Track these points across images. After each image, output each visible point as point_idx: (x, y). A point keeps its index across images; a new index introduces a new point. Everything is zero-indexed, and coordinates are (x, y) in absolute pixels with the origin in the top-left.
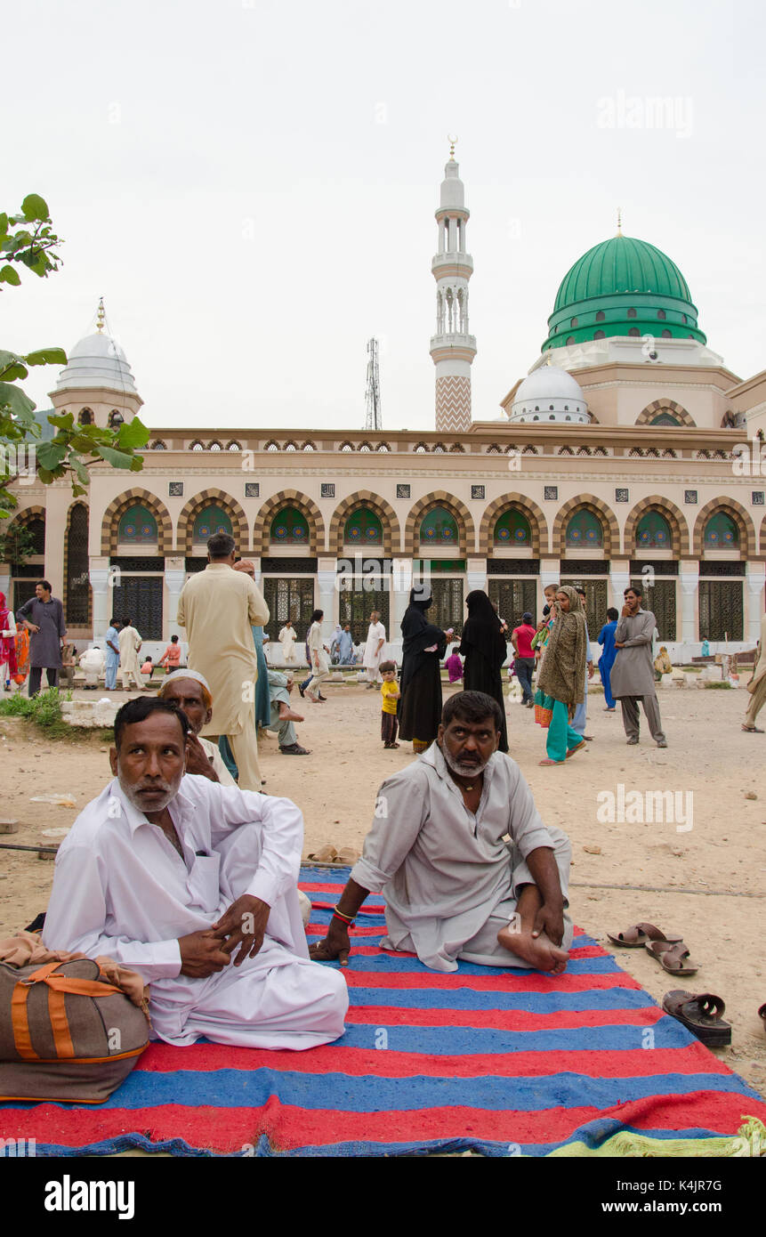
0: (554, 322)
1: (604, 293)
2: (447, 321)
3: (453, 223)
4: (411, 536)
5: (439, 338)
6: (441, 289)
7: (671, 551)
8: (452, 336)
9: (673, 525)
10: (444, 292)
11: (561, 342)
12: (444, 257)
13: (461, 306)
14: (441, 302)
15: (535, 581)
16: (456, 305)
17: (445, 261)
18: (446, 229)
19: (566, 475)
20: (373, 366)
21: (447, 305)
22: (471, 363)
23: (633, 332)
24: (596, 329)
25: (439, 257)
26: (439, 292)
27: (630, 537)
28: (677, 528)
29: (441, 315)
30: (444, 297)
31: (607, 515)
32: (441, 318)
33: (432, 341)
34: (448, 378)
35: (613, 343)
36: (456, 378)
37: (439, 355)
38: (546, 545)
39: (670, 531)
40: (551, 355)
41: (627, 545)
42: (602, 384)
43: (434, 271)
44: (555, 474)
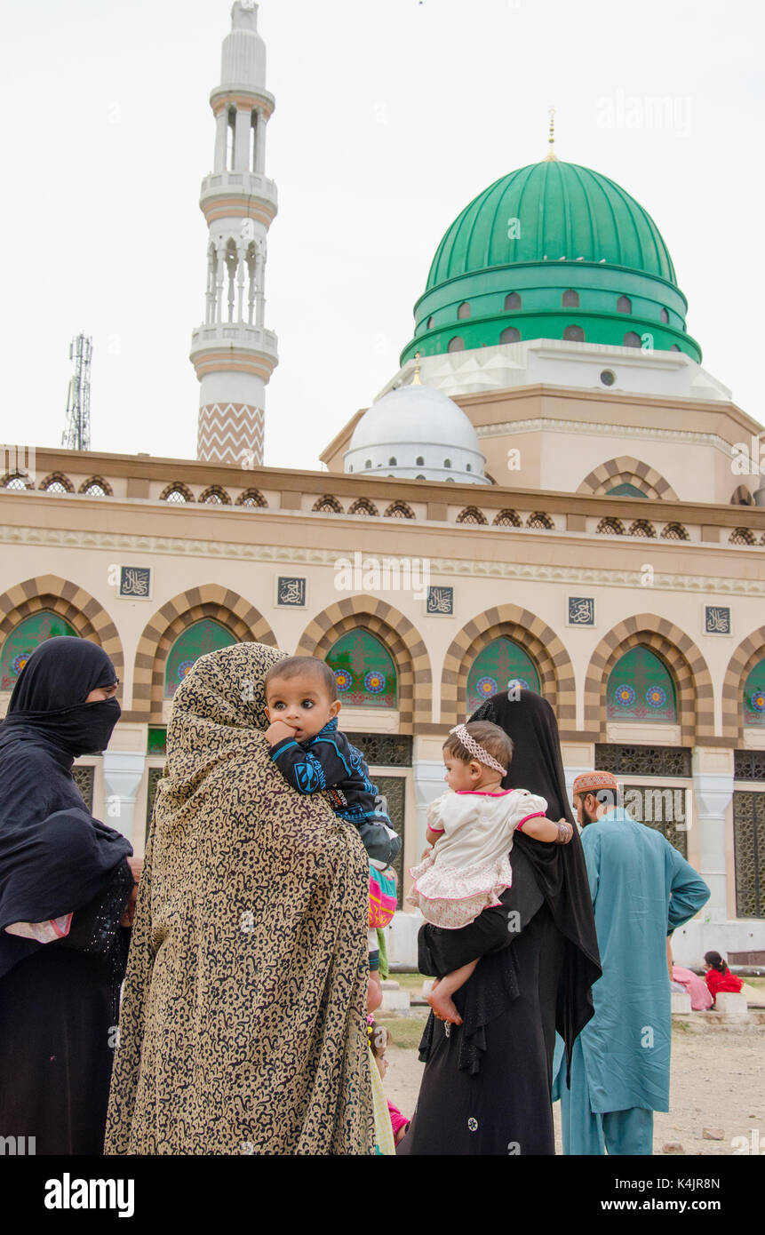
0: (426, 310)
1: (521, 260)
2: (225, 302)
3: (243, 118)
4: (147, 676)
5: (208, 331)
6: (217, 240)
7: (677, 728)
8: (232, 329)
9: (681, 674)
10: (222, 246)
11: (439, 346)
12: (225, 179)
13: (252, 275)
14: (214, 264)
15: (403, 779)
16: (242, 273)
17: (225, 188)
18: (230, 130)
19: (471, 565)
20: (78, 385)
21: (226, 272)
22: (266, 381)
23: (574, 333)
24: (507, 324)
25: (215, 179)
26: (212, 246)
27: (597, 696)
28: (690, 682)
29: (215, 288)
30: (221, 255)
31: (552, 649)
32: (213, 295)
33: (195, 335)
34: (223, 406)
35: (535, 351)
36: (238, 407)
37: (207, 362)
38: (427, 705)
39: (675, 687)
40: (419, 368)
41: (590, 713)
42: (514, 425)
43: (205, 205)
44: (449, 563)
